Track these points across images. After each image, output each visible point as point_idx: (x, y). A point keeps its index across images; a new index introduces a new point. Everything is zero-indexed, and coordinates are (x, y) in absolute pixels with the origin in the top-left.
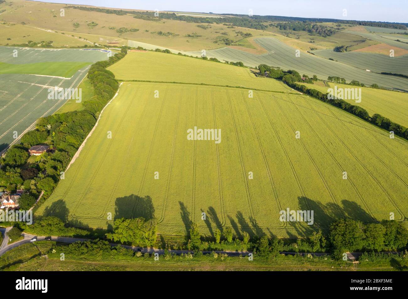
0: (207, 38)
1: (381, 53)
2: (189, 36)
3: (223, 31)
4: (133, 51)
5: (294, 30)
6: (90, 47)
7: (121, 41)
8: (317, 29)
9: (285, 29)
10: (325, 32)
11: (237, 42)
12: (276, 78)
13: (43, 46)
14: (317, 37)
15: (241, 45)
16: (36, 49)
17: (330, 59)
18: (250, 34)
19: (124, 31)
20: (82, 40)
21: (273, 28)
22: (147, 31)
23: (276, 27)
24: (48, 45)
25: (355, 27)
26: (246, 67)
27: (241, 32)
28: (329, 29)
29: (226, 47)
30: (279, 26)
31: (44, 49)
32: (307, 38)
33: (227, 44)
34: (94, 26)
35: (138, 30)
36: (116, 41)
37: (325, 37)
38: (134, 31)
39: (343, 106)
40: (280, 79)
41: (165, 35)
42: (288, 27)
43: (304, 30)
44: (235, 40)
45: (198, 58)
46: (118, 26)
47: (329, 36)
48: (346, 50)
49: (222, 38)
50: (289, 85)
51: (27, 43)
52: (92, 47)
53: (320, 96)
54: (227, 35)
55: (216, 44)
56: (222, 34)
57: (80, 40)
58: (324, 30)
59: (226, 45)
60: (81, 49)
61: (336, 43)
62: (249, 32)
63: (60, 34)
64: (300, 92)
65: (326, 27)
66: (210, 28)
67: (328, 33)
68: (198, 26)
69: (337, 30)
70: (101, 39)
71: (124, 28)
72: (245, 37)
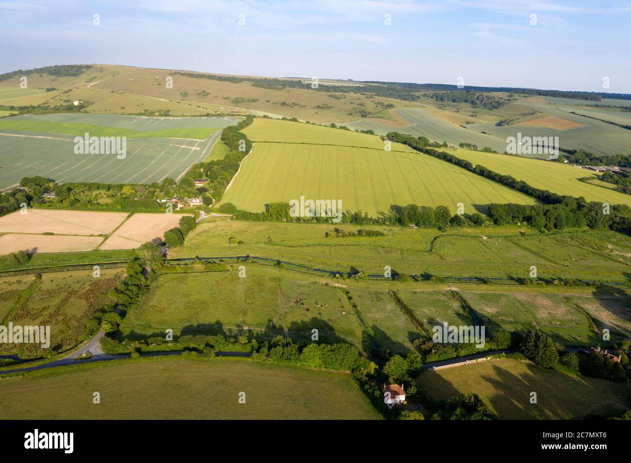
0: (340, 110)
1: (547, 126)
2: (319, 107)
3: (360, 102)
4: (258, 119)
5: (454, 101)
6: (213, 115)
7: (244, 111)
8: (483, 101)
9: (442, 100)
10: (491, 104)
11: (375, 114)
12: (402, 143)
13: (161, 115)
14: (481, 110)
15: (379, 117)
16: (155, 118)
17: (483, 132)
18: (392, 105)
19: (240, 101)
20: (201, 109)
21: (427, 99)
22: (268, 101)
23: (431, 97)
24: (167, 114)
25: (531, 98)
26: (376, 135)
27: (382, 103)
28: (497, 100)
29: (362, 120)
30: (435, 97)
31: (164, 118)
32: (469, 111)
33: (363, 116)
34: (204, 95)
35: (257, 100)
36: (238, 110)
37: (491, 110)
38: (253, 101)
39: (454, 161)
40: (405, 143)
41: (290, 106)
42: (446, 98)
43: (466, 101)
44: (373, 112)
45: (327, 126)
46: (234, 96)
47: (496, 108)
48: (508, 124)
49: (358, 110)
50: (413, 148)
51: (144, 112)
52: (215, 116)
53: (437, 154)
54: (364, 106)
55: (351, 117)
56: (359, 105)
57: (199, 109)
58: (490, 101)
59: (363, 118)
60: (204, 118)
61: (502, 116)
62: (391, 103)
63: (176, 103)
64: (421, 152)
65: (494, 98)
66: (344, 98)
67: (496, 105)
68: (330, 96)
69: (507, 102)
70: (221, 108)
71: (241, 98)
72: (386, 108)
